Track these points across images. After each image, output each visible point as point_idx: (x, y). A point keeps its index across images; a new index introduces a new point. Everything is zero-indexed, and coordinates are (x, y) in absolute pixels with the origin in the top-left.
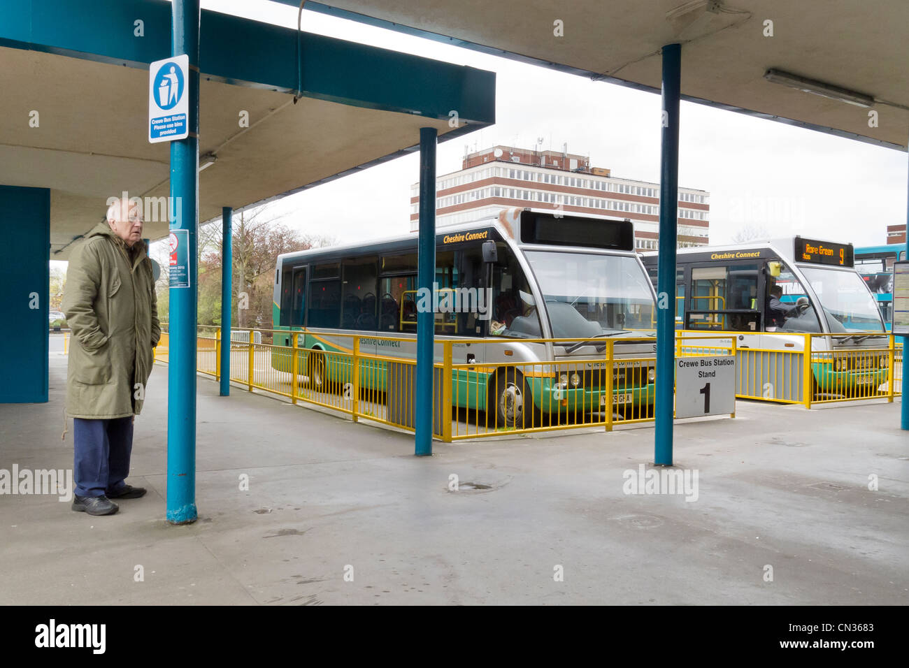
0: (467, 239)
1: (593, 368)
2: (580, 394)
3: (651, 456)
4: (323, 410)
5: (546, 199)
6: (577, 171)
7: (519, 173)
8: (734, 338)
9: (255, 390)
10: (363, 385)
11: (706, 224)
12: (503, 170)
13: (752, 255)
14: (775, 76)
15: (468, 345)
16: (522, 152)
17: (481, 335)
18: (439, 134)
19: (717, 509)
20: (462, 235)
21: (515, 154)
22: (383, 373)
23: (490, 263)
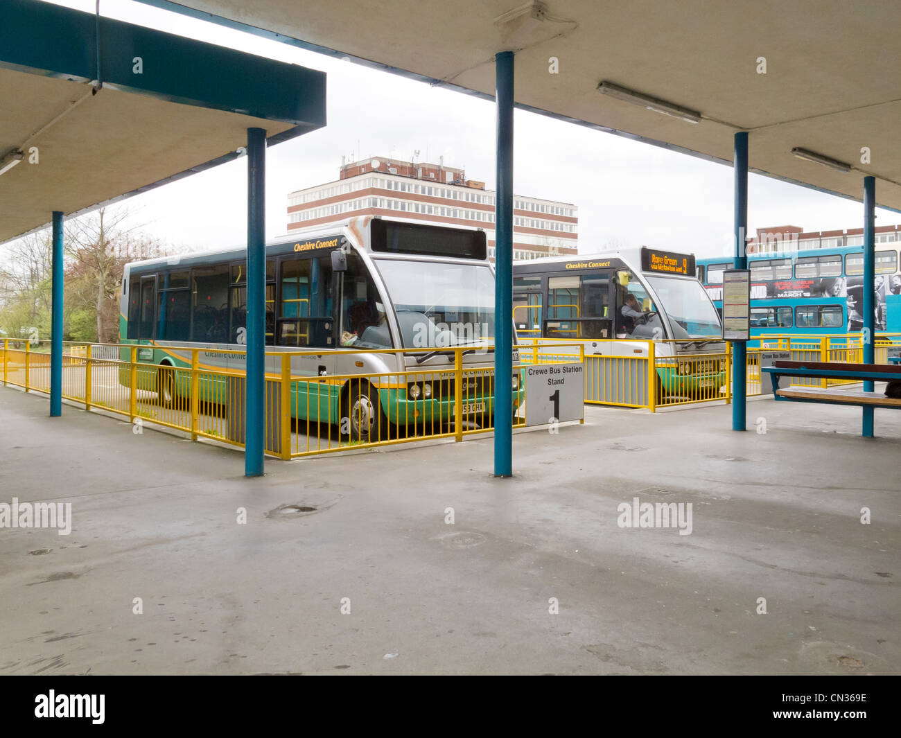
0: (317, 247)
1: (440, 378)
2: (428, 404)
3: (491, 467)
4: (164, 429)
5: (423, 210)
6: (453, 184)
7: (396, 184)
8: (582, 346)
9: (93, 410)
10: (202, 398)
11: (575, 236)
12: (381, 181)
13: (603, 265)
14: (607, 89)
15: (320, 357)
16: (399, 164)
17: (333, 346)
18: (268, 136)
19: (546, 521)
20: (312, 243)
21: (392, 166)
22: (222, 386)
23: (340, 272)
